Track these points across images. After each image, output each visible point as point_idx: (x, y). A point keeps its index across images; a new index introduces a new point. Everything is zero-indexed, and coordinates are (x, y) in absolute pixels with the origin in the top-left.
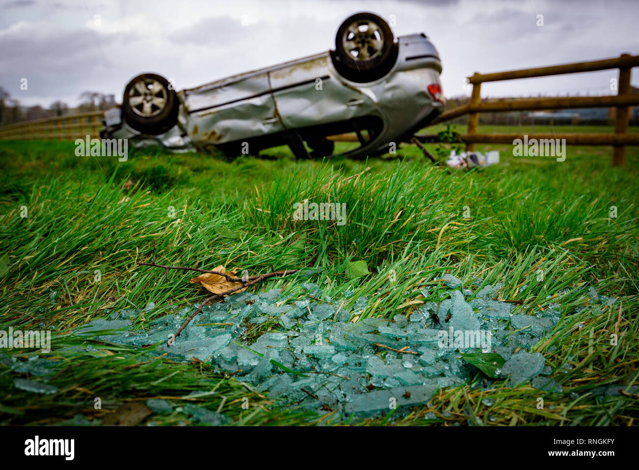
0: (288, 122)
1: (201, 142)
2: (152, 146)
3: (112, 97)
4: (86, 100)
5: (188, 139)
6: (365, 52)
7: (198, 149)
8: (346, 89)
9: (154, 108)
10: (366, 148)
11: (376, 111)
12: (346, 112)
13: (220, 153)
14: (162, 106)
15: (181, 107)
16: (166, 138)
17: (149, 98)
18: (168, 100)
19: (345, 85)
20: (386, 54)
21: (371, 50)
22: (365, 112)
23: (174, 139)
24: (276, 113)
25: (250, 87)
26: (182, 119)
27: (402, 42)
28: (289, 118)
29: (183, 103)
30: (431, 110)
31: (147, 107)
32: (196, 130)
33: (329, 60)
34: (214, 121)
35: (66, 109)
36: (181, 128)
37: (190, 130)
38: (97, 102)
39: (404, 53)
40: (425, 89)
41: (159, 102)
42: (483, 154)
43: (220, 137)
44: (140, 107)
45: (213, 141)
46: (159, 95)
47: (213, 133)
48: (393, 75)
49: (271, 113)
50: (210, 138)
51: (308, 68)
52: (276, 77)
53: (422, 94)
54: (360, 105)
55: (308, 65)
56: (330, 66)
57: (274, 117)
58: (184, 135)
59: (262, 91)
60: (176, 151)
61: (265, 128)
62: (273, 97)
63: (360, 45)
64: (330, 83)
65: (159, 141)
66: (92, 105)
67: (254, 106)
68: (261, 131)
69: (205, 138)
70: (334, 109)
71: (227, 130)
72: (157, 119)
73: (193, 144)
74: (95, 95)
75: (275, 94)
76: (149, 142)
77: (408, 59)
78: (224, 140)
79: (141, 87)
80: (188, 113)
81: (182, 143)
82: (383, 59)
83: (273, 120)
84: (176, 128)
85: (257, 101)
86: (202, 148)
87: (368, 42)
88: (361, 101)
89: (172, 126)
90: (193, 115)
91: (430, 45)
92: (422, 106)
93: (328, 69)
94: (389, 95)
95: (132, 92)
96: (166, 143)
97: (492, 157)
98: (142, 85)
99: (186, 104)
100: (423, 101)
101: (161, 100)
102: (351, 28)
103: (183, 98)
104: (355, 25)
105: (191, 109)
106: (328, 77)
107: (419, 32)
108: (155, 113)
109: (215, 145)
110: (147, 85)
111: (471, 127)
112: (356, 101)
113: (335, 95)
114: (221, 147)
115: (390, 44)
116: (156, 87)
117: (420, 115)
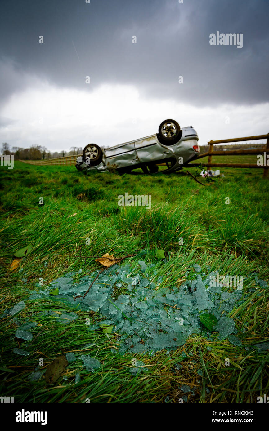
0: (141, 160)
1: (110, 168)
2: (93, 170)
3: (81, 148)
4: (73, 150)
5: (106, 167)
6: (169, 134)
7: (110, 171)
8: (162, 148)
9: (94, 156)
10: (170, 169)
11: (174, 156)
12: (162, 156)
13: (117, 172)
14: (96, 155)
15: (103, 155)
16: (98, 167)
17: (92, 153)
18: (99, 153)
19: (162, 146)
20: (178, 134)
21: (172, 133)
22: (169, 156)
23: (101, 167)
24: (137, 157)
25: (128, 148)
26: (104, 160)
27: (183, 130)
28: (142, 159)
29: (104, 154)
30: (194, 155)
31: (92, 156)
32: (109, 164)
33: (156, 137)
34: (115, 160)
35: (66, 153)
36: (104, 163)
37: (106, 164)
38: (76, 150)
39: (184, 134)
40: (192, 147)
41: (96, 154)
42: (214, 171)
43: (117, 166)
44: (89, 156)
45: (115, 168)
46: (96, 151)
47: (115, 165)
48: (180, 142)
49: (135, 157)
50: (113, 166)
51: (148, 140)
52: (137, 144)
53: (191, 149)
54: (168, 154)
55: (148, 139)
56: (157, 139)
57: (137, 159)
58: (104, 165)
59: (131, 149)
60: (102, 171)
61: (133, 163)
62: (136, 151)
63: (168, 132)
64: (157, 146)
65: (96, 168)
66: (75, 151)
67: (129, 155)
68: (132, 164)
69: (112, 166)
70: (158, 155)
71: (120, 164)
72: (94, 160)
73: (108, 169)
74: (75, 148)
75: (137, 150)
76: (92, 168)
77: (185, 136)
78: (118, 167)
79: (89, 149)
80: (106, 158)
81: (104, 168)
82: (176, 137)
84: (102, 163)
85: (130, 153)
86: (111, 170)
87: (171, 130)
88: (168, 152)
89: (100, 162)
90: (108, 158)
91: (194, 131)
92: (191, 154)
93: (156, 141)
94: (178, 150)
95: (86, 151)
96: (98, 169)
97: (217, 172)
98: (90, 148)
99: (105, 155)
100: (191, 152)
101: (96, 153)
102: (164, 125)
103: (104, 152)
104: (166, 124)
105: (107, 156)
106: (156, 144)
107: (190, 126)
108: (94, 158)
109: (115, 169)
110: (92, 148)
111: (209, 160)
112: (166, 152)
113: (159, 151)
114: (117, 170)
115: (179, 131)
116: (95, 149)
117: (190, 157)
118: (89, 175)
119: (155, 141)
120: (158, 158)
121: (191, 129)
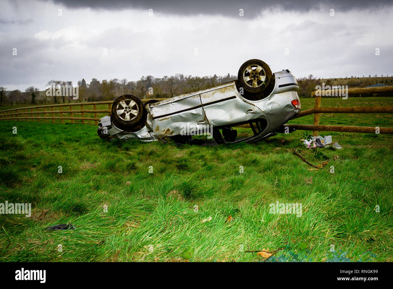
0: (212, 123)
1: (162, 135)
2: (131, 138)
3: (70, 83)
5: (152, 134)
6: (255, 83)
7: (159, 139)
9: (132, 116)
10: (257, 137)
11: (263, 116)
12: (246, 117)
13: (173, 141)
14: (136, 114)
15: (148, 114)
16: (140, 133)
17: (128, 110)
18: (140, 111)
20: (268, 84)
21: (259, 82)
22: (256, 117)
23: (143, 133)
24: (205, 118)
25: (189, 103)
26: (148, 122)
27: (276, 76)
28: (213, 121)
29: (150, 113)
30: (294, 114)
31: (127, 115)
32: (158, 128)
33: (235, 87)
36: (148, 127)
37: (154, 129)
39: (278, 83)
40: (290, 103)
41: (135, 112)
42: (323, 137)
43: (172, 132)
44: (123, 115)
45: (168, 135)
46: (134, 108)
47: (168, 130)
48: (272, 95)
49: (202, 118)
50: (166, 133)
51: (224, 92)
52: (205, 97)
53: (288, 106)
54: (254, 113)
55: (222, 90)
56: (236, 90)
57: (205, 120)
58: (150, 131)
59: (196, 106)
60: (145, 141)
63: (253, 78)
64: (236, 101)
65: (136, 136)
67: (193, 114)
69: (164, 133)
70: (240, 115)
71: (176, 128)
72: (133, 123)
73: (156, 137)
75: (204, 107)
76: (129, 136)
77: (280, 86)
78: (174, 134)
79: (123, 104)
80: (153, 118)
81: (149, 136)
82: (266, 86)
83: (204, 122)
84: (145, 127)
85: (194, 112)
86: (162, 139)
87: (257, 77)
88: (255, 111)
89: (143, 127)
90: (156, 120)
91: (292, 76)
92: (288, 113)
94: (270, 107)
96: (139, 136)
97: (328, 140)
98: (124, 102)
99: (151, 114)
100: (289, 110)
101: (135, 111)
102: (247, 69)
103: (150, 109)
104: (250, 67)
105: (154, 116)
106: (235, 97)
107: (285, 69)
108: (132, 119)
109: (170, 137)
110: (128, 103)
111: (315, 120)
112: (252, 110)
113: (239, 107)
114: (173, 138)
115: (270, 78)
116: (132, 103)
117: (288, 117)
118: (127, 149)
119: (234, 92)
120: (238, 119)
121: (287, 75)
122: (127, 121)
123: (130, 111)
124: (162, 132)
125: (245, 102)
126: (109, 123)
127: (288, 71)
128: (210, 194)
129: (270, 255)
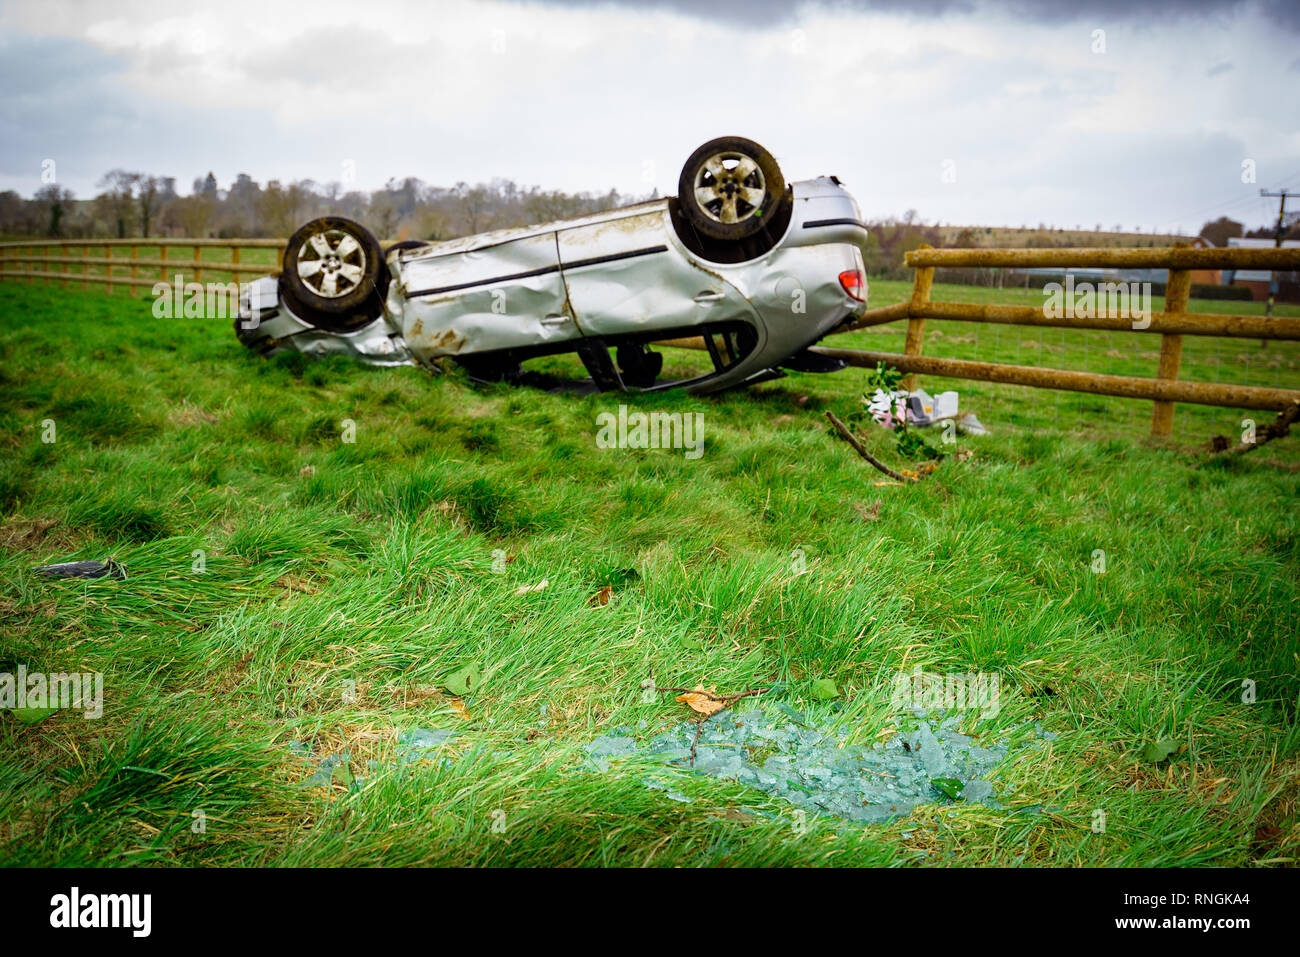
0: (587, 324)
1: (428, 350)
2: (334, 352)
3: (169, 182)
5: (401, 343)
6: (731, 208)
7: (420, 362)
8: (695, 270)
9: (343, 282)
10: (724, 376)
11: (747, 313)
12: (693, 313)
13: (461, 371)
14: (356, 280)
15: (393, 283)
16: (362, 338)
17: (333, 264)
18: (368, 270)
20: (771, 213)
21: (743, 207)
22: (725, 315)
23: (374, 339)
24: (568, 306)
25: (524, 257)
26: (393, 306)
27: (797, 193)
28: (590, 316)
29: (398, 277)
30: (843, 315)
31: (330, 283)
32: (418, 328)
33: (667, 217)
34: (452, 314)
36: (390, 321)
37: (407, 326)
38: (136, 192)
39: (800, 214)
40: (834, 279)
41: (353, 273)
42: (931, 393)
43: (461, 344)
44: (317, 279)
45: (449, 350)
46: (353, 259)
47: (451, 335)
48: (779, 252)
49: (556, 308)
50: (443, 344)
52: (570, 242)
53: (828, 288)
54: (718, 301)
55: (628, 224)
56: (670, 228)
57: (565, 313)
58: (395, 334)
59: (541, 266)
60: (377, 363)
61: (546, 333)
62: (563, 276)
63: (724, 195)
64: (667, 260)
65: (349, 343)
66: (127, 196)
67: (528, 292)
68: (538, 335)
69: (435, 343)
70: (672, 306)
71: (477, 331)
72: (344, 304)
73: (411, 353)
75: (566, 272)
76: (329, 344)
77: (807, 225)
78: (467, 350)
79: (320, 244)
80: (405, 295)
81: (390, 349)
82: (761, 224)
83: (562, 319)
84: (381, 320)
85: (534, 284)
86: (432, 364)
87: (739, 191)
88: (721, 295)
89: (373, 317)
90: (415, 300)
91: (846, 198)
92: (827, 309)
94: (770, 288)
95: (302, 252)
96: (361, 348)
97: (944, 404)
98: (323, 239)
99: (403, 280)
100: (831, 300)
101: (355, 269)
102: (709, 164)
103: (398, 266)
104: (717, 158)
105: (411, 289)
106: (663, 249)
107: (828, 175)
108: (344, 293)
109: (454, 358)
110: (333, 242)
111: (911, 342)
112: (712, 293)
113: (675, 281)
114: (463, 361)
115: (776, 197)
116: (348, 245)
117: (824, 323)
118: (319, 383)
119: (662, 232)
120: (668, 316)
121: (831, 190)
122: (328, 299)
123: (339, 267)
124: (430, 341)
125: (695, 265)
126: (272, 301)
127: (835, 180)
128: (553, 522)
129: (718, 705)
